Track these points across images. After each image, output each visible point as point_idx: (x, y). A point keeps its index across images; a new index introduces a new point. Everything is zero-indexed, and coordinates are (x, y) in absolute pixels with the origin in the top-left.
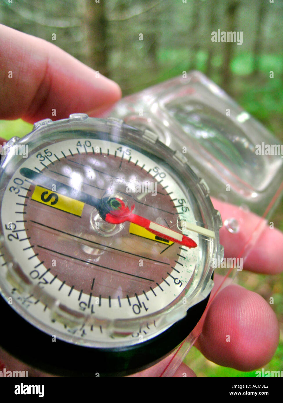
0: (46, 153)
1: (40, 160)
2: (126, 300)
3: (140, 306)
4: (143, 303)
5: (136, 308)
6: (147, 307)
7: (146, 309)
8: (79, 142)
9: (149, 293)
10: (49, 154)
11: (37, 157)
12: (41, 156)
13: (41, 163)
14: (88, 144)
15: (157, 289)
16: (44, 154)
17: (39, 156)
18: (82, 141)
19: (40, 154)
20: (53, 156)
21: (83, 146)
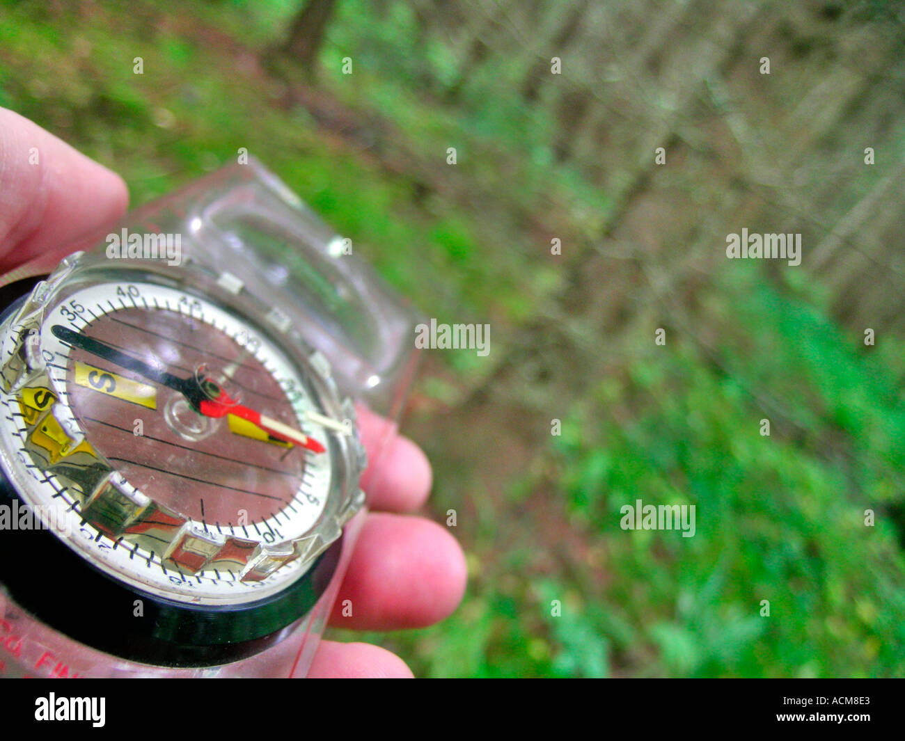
0: (74, 307)
1: (69, 319)
2: (252, 526)
3: (272, 534)
4: (276, 530)
5: (268, 537)
6: (282, 535)
7: (282, 537)
8: (119, 289)
9: (280, 516)
10: (79, 309)
11: (62, 314)
12: (69, 313)
13: (72, 324)
14: (135, 293)
15: (287, 510)
16: (71, 309)
17: (65, 312)
18: (125, 286)
19: (64, 308)
20: (86, 312)
21: (127, 295)
